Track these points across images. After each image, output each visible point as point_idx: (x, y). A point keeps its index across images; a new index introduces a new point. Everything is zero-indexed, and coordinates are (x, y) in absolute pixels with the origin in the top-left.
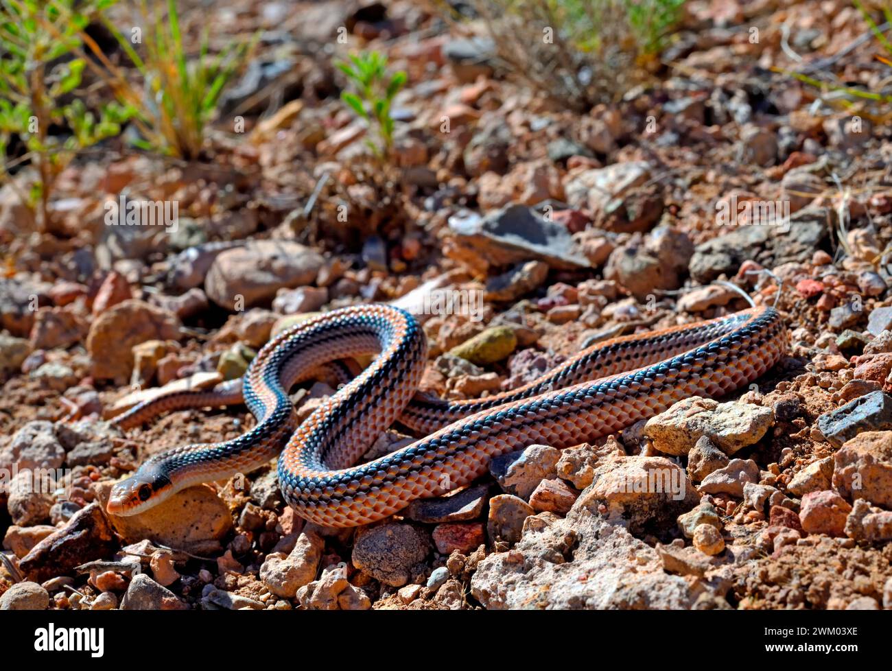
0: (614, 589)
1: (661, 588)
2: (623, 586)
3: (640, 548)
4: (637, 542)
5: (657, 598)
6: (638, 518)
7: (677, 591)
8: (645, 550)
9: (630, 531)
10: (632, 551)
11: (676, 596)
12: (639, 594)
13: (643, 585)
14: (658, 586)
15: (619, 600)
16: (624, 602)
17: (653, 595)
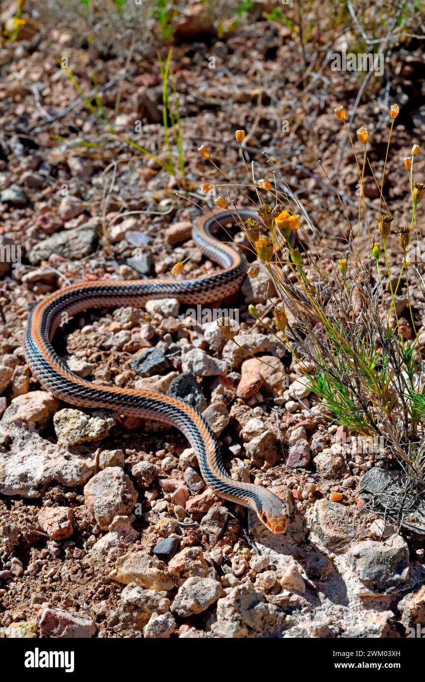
0: (43, 470)
1: (66, 468)
2: (48, 469)
3: (47, 444)
4: (45, 441)
5: (66, 474)
6: (42, 427)
7: (75, 469)
8: (50, 445)
9: (40, 435)
10: (44, 446)
11: (75, 472)
12: (57, 473)
13: (57, 467)
14: (65, 467)
15: (47, 475)
16: (50, 477)
17: (63, 472)
